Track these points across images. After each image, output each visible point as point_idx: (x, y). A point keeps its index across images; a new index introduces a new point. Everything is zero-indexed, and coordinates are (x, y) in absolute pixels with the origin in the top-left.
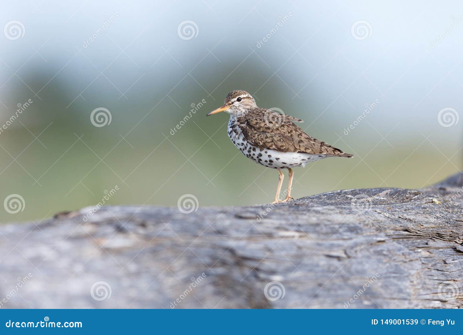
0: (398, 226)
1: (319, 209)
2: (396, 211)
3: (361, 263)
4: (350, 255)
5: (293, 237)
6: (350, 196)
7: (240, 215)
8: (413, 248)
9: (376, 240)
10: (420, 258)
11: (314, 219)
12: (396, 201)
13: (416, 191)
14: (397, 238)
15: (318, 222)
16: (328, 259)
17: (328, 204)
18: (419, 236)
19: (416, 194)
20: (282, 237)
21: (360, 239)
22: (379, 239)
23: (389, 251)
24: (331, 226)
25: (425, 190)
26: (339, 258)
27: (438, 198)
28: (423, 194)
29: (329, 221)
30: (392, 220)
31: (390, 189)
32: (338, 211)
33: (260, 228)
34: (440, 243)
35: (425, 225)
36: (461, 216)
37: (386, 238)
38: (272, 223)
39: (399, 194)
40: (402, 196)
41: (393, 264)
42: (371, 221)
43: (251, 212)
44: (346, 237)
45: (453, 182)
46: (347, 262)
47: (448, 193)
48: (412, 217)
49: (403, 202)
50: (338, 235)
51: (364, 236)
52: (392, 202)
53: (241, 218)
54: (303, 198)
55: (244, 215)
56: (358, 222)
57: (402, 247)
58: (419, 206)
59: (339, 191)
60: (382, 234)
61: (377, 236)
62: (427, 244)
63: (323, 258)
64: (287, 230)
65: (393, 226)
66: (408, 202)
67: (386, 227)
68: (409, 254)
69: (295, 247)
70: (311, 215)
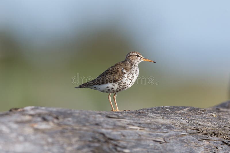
0: (193, 127)
1: (152, 115)
2: (192, 119)
3: (172, 146)
4: (167, 141)
5: (137, 129)
6: (168, 110)
7: (109, 116)
8: (200, 139)
9: (181, 134)
10: (204, 145)
11: (148, 121)
12: (193, 114)
13: (204, 109)
14: (192, 134)
15: (150, 122)
16: (155, 142)
17: (156, 113)
18: (204, 133)
19: (203, 111)
20: (131, 129)
21: (172, 133)
22: (182, 133)
23: (187, 140)
24: (157, 125)
25: (208, 109)
26: (160, 142)
27: (215, 113)
28: (207, 111)
29: (156, 122)
30: (190, 124)
31: (190, 107)
32: (161, 117)
33: (119, 124)
34: (215, 138)
35: (207, 128)
36: (227, 124)
37: (186, 133)
38: (126, 121)
39: (195, 110)
40: (196, 111)
41: (189, 147)
42: (179, 124)
43: (115, 115)
44: (164, 131)
45: (223, 105)
46: (164, 144)
47: (221, 112)
48: (201, 123)
49: (196, 115)
50: (161, 130)
51: (175, 132)
52: (191, 114)
53: (109, 117)
54: (143, 109)
55: (111, 116)
56: (172, 124)
57: (195, 138)
58: (205, 118)
59: (162, 107)
60: (184, 131)
61: (181, 132)
62: (208, 138)
63: (152, 141)
64: (133, 125)
65: (190, 127)
66: (199, 115)
67: (187, 127)
68: (198, 143)
69: (137, 135)
70: (147, 118)
